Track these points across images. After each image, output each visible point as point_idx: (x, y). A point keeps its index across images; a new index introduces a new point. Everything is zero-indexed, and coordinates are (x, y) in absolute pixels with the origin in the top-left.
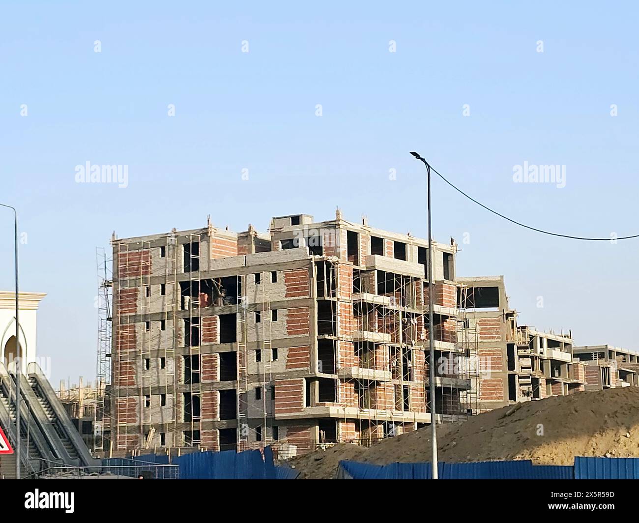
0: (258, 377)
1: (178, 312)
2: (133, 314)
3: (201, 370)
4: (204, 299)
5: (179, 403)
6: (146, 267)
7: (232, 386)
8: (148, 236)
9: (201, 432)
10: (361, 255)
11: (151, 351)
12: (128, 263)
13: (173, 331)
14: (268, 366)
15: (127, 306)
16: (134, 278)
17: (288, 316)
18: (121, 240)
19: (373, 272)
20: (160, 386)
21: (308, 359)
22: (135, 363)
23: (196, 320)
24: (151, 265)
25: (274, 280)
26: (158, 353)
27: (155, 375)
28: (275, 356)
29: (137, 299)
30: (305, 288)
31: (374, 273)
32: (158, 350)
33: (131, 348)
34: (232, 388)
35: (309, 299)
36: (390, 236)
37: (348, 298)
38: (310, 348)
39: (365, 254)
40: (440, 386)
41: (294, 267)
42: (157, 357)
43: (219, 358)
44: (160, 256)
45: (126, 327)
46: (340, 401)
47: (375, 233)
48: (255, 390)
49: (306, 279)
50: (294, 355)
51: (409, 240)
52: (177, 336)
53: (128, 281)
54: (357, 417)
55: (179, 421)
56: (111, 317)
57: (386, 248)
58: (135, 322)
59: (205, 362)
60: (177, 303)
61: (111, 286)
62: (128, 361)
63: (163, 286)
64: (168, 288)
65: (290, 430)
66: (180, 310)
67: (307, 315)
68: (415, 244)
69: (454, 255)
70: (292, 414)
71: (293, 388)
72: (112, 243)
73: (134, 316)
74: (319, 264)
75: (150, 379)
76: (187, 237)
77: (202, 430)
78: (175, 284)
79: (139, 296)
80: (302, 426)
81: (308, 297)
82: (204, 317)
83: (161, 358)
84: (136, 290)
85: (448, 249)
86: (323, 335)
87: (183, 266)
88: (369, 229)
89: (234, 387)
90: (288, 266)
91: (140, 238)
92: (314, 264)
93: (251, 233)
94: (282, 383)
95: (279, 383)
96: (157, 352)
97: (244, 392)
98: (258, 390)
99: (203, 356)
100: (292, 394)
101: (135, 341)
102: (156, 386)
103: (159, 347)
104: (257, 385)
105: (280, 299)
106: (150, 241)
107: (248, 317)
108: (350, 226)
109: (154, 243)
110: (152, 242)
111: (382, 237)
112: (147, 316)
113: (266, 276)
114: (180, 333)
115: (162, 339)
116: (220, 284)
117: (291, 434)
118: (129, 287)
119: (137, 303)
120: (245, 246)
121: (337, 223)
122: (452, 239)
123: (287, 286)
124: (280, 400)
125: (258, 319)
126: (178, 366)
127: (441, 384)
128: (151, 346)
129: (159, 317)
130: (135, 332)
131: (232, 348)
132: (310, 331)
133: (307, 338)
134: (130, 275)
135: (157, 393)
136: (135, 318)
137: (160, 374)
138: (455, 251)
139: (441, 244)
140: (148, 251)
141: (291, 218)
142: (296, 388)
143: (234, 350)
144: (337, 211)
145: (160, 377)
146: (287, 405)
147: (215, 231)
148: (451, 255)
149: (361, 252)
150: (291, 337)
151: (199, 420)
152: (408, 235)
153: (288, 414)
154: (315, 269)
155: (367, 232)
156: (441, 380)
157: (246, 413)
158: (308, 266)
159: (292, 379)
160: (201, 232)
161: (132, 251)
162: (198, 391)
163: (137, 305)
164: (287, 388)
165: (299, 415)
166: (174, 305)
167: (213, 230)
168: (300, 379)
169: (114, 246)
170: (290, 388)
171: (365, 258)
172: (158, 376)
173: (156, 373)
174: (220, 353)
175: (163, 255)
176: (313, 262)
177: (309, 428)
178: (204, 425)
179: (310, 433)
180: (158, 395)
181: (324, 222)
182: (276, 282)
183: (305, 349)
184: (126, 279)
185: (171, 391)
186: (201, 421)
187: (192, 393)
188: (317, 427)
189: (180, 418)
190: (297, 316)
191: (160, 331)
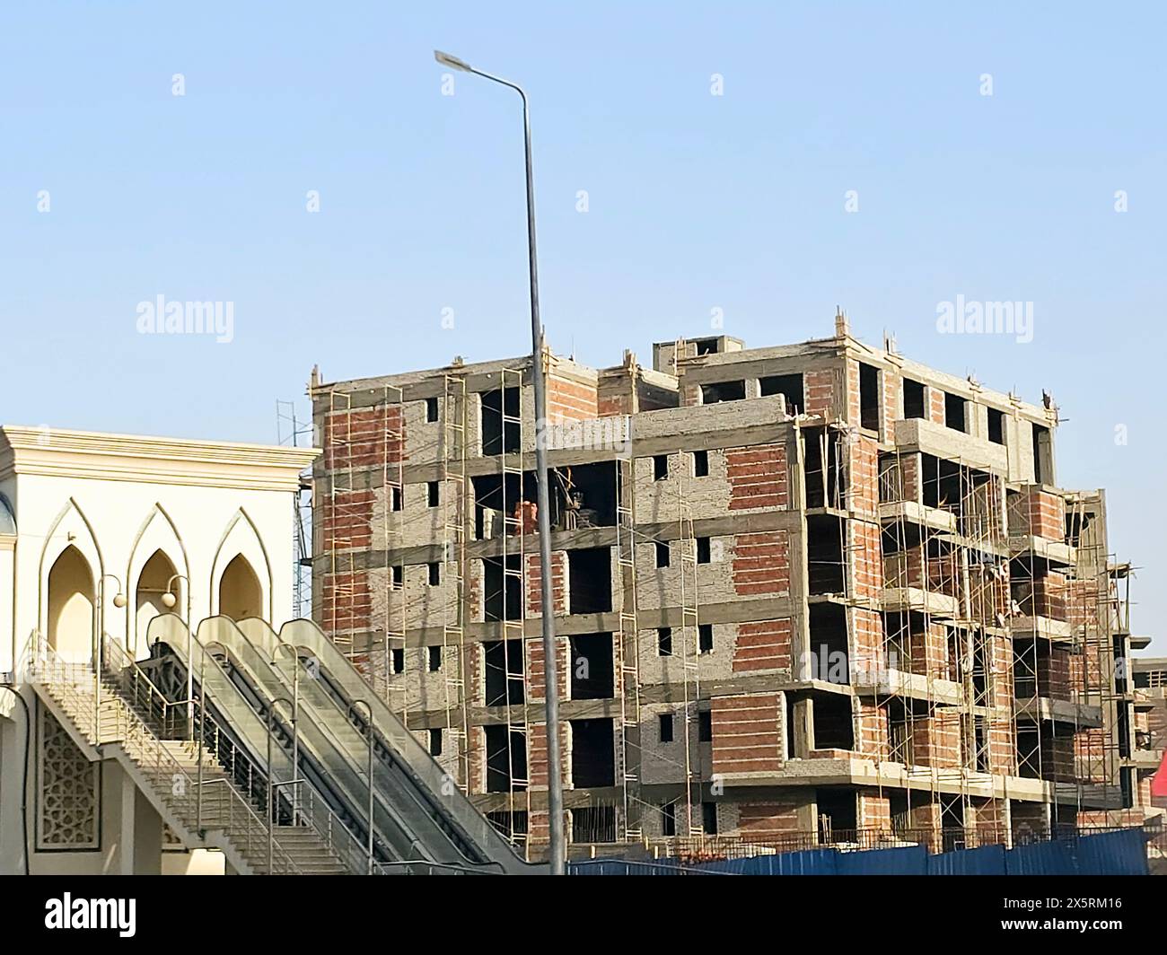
0: (666, 690)
1: (469, 544)
2: (364, 549)
3: (527, 674)
4: (531, 516)
5: (475, 750)
6: (394, 445)
7: (602, 709)
8: (397, 376)
9: (530, 815)
10: (885, 418)
11: (406, 631)
12: (349, 435)
13: (459, 585)
14: (688, 665)
15: (348, 532)
16: (365, 468)
17: (737, 550)
18: (333, 385)
19: (914, 456)
20: (428, 710)
21: (787, 649)
22: (367, 659)
23: (515, 562)
24: (404, 441)
25: (702, 469)
26: (422, 637)
27: (415, 687)
28: (706, 643)
29: (371, 516)
30: (776, 488)
31: (915, 460)
32: (424, 629)
33: (359, 626)
34: (602, 716)
35: (787, 511)
36: (939, 381)
37: (869, 513)
38: (791, 623)
39: (892, 417)
40: (1049, 718)
41: (750, 440)
42: (421, 645)
43: (568, 647)
44: (426, 419)
45: (348, 579)
46: (861, 747)
47: (911, 371)
48: (658, 720)
49: (779, 467)
50: (753, 640)
51: (971, 392)
52: (465, 598)
53: (351, 476)
54: (901, 783)
55: (475, 791)
56: (309, 556)
57: (931, 407)
58: (367, 567)
59: (534, 656)
60: (467, 524)
61: (309, 488)
62: (352, 655)
63: (434, 488)
64: (446, 491)
65: (746, 811)
66: (475, 539)
67: (783, 549)
68: (982, 401)
69: (1051, 431)
70: (755, 775)
71: (756, 715)
72: (310, 391)
73: (365, 553)
74: (811, 434)
75: (405, 694)
76: (489, 376)
77: (531, 810)
78: (463, 481)
79: (375, 510)
80: (777, 804)
81: (784, 508)
82: (533, 555)
83: (430, 648)
84: (368, 496)
85: (1040, 415)
86: (820, 594)
87: (481, 442)
88: (898, 362)
89: (607, 712)
90: (736, 440)
91: (377, 379)
92: (798, 434)
93: (630, 369)
94: (729, 704)
95: (722, 704)
96: (420, 632)
97: (631, 723)
98: (666, 721)
99: (530, 644)
100: (754, 727)
101: (368, 611)
102: (419, 709)
103: (424, 623)
104: (662, 708)
105: (716, 513)
106: (400, 387)
107: (638, 555)
108: (864, 352)
109: (410, 391)
110: (406, 388)
111: (922, 382)
112: (397, 554)
113: (683, 462)
114: (473, 590)
115: (431, 605)
116: (569, 480)
117: (751, 822)
118: (353, 489)
119: (373, 524)
120: (615, 397)
121: (839, 343)
122: (1044, 395)
123: (733, 484)
124: (723, 742)
125: (663, 558)
126: (471, 666)
127: (1051, 714)
128: (406, 619)
129: (425, 557)
130: (367, 589)
131: (601, 624)
132: (792, 585)
133: (784, 601)
134: (356, 462)
135: (422, 725)
136: (369, 559)
137: (426, 685)
138: (1053, 422)
139: (1029, 406)
140: (398, 409)
141: (696, 344)
142: (764, 714)
143: (606, 629)
144: (838, 318)
145: (428, 691)
146: (742, 754)
147: (555, 363)
148: (1046, 430)
149: (886, 412)
150: (746, 598)
151: (523, 789)
152: (969, 380)
153: (744, 775)
154: (801, 444)
155: (895, 367)
156: (1051, 706)
157: (637, 772)
158: (786, 437)
159: (753, 695)
160: (523, 366)
161: (358, 410)
162: (521, 722)
163: (372, 528)
164: (743, 715)
165: (773, 778)
166: (462, 529)
167: (551, 360)
168: (774, 694)
169: (316, 398)
170: (748, 715)
171: (893, 425)
172: (423, 688)
173: (419, 682)
174: (571, 637)
175: (433, 416)
176: (797, 427)
177: (793, 807)
178: (536, 800)
179: (796, 819)
180: (424, 732)
181: (808, 343)
182: (706, 474)
183: (779, 626)
184: (344, 470)
185: (454, 722)
186: (528, 790)
187: (509, 727)
188: (814, 806)
189: (476, 783)
190: (758, 551)
191: (428, 588)
